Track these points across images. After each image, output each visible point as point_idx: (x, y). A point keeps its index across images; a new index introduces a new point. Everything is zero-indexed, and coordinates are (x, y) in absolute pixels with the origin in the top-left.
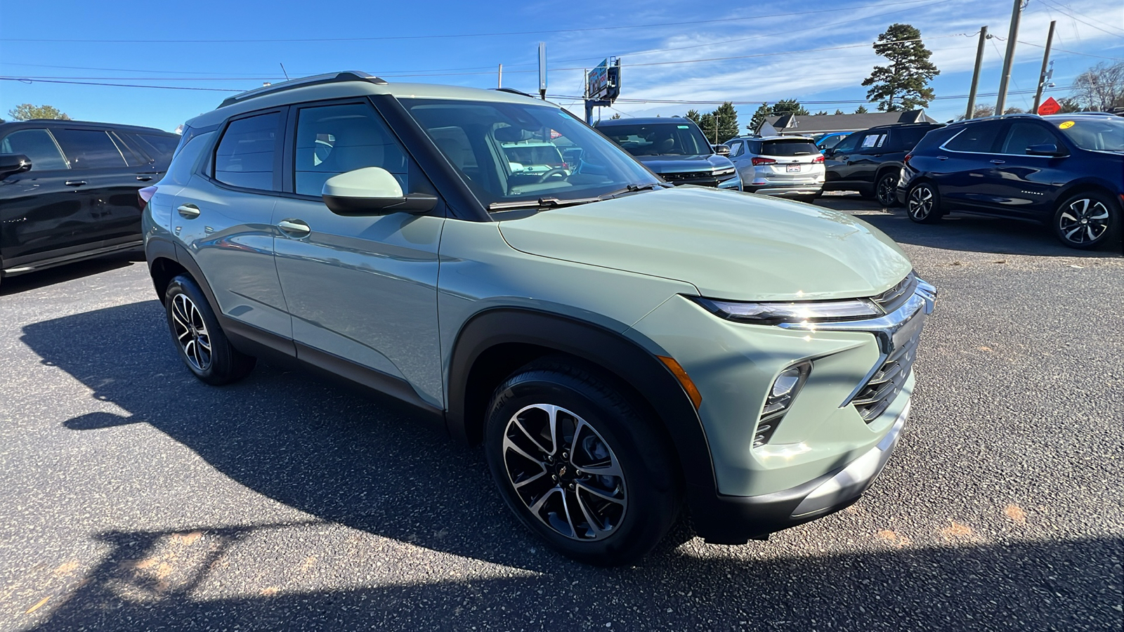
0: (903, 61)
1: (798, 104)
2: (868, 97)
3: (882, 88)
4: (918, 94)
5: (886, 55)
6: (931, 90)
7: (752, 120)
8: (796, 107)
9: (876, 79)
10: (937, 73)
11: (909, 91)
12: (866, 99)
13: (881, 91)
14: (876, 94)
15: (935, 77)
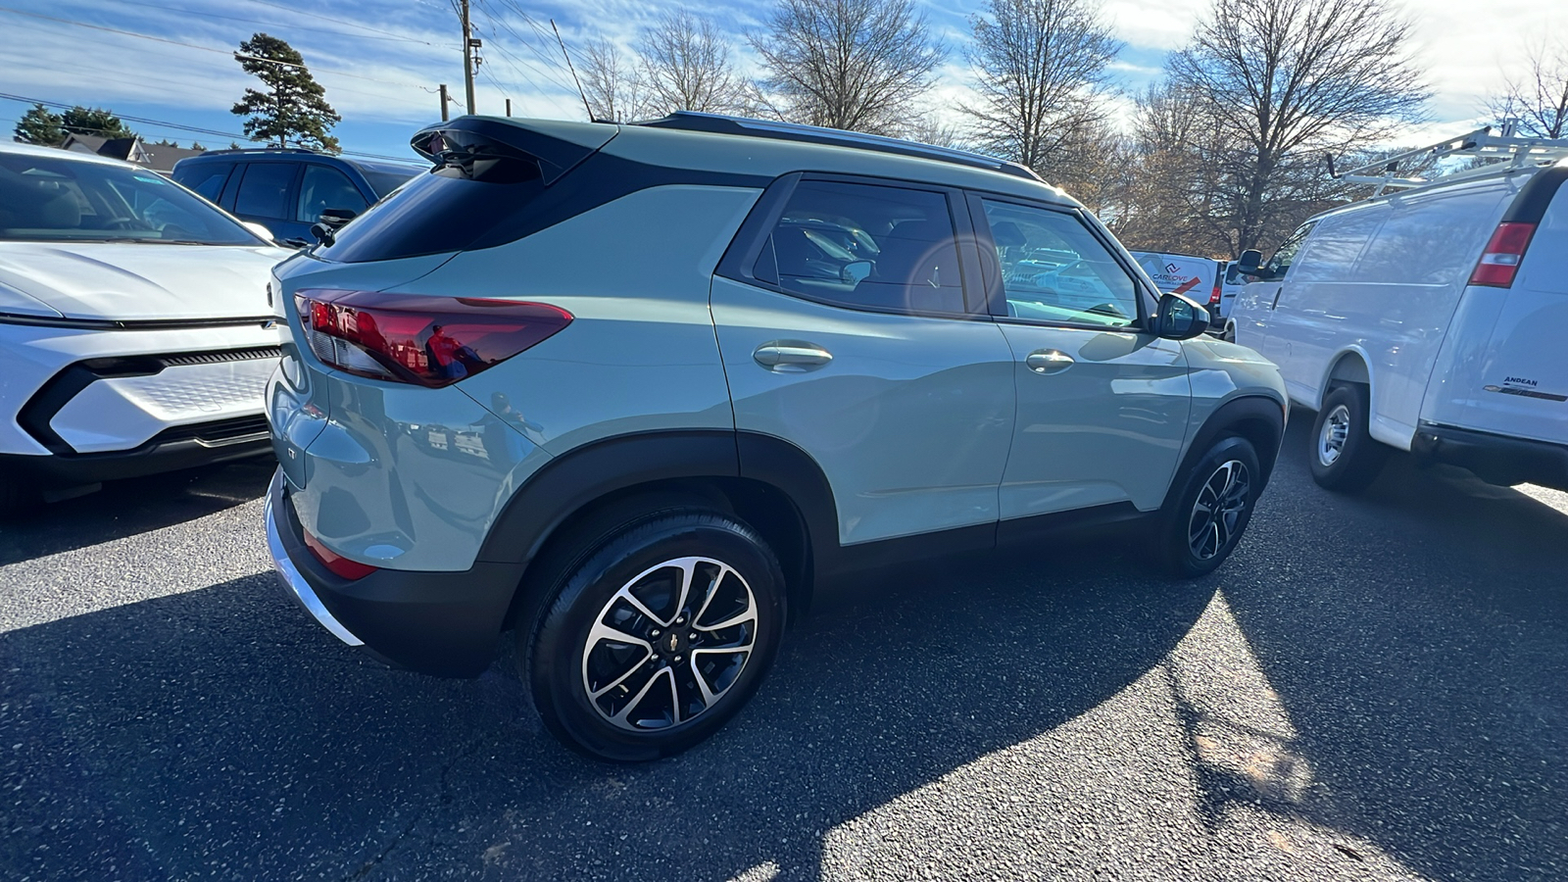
0: (288, 91)
1: (117, 120)
2: (247, 132)
3: (265, 123)
4: (319, 142)
5: (262, 76)
6: (336, 141)
7: (18, 132)
8: (114, 124)
9: (253, 108)
10: (338, 119)
11: (304, 136)
12: (243, 134)
13: (265, 128)
14: (257, 130)
15: (336, 123)
